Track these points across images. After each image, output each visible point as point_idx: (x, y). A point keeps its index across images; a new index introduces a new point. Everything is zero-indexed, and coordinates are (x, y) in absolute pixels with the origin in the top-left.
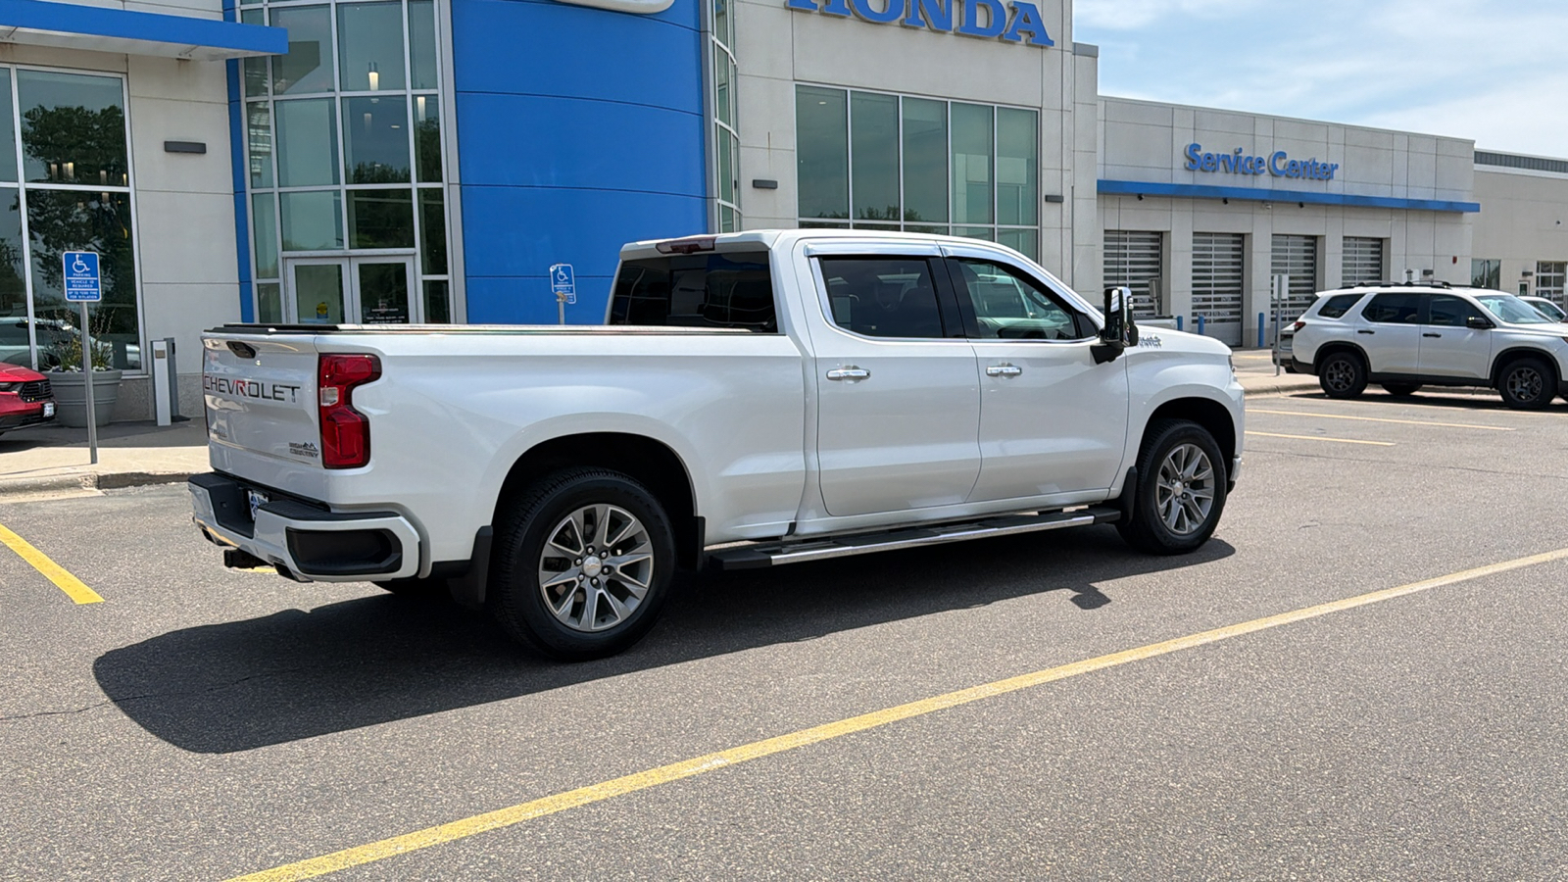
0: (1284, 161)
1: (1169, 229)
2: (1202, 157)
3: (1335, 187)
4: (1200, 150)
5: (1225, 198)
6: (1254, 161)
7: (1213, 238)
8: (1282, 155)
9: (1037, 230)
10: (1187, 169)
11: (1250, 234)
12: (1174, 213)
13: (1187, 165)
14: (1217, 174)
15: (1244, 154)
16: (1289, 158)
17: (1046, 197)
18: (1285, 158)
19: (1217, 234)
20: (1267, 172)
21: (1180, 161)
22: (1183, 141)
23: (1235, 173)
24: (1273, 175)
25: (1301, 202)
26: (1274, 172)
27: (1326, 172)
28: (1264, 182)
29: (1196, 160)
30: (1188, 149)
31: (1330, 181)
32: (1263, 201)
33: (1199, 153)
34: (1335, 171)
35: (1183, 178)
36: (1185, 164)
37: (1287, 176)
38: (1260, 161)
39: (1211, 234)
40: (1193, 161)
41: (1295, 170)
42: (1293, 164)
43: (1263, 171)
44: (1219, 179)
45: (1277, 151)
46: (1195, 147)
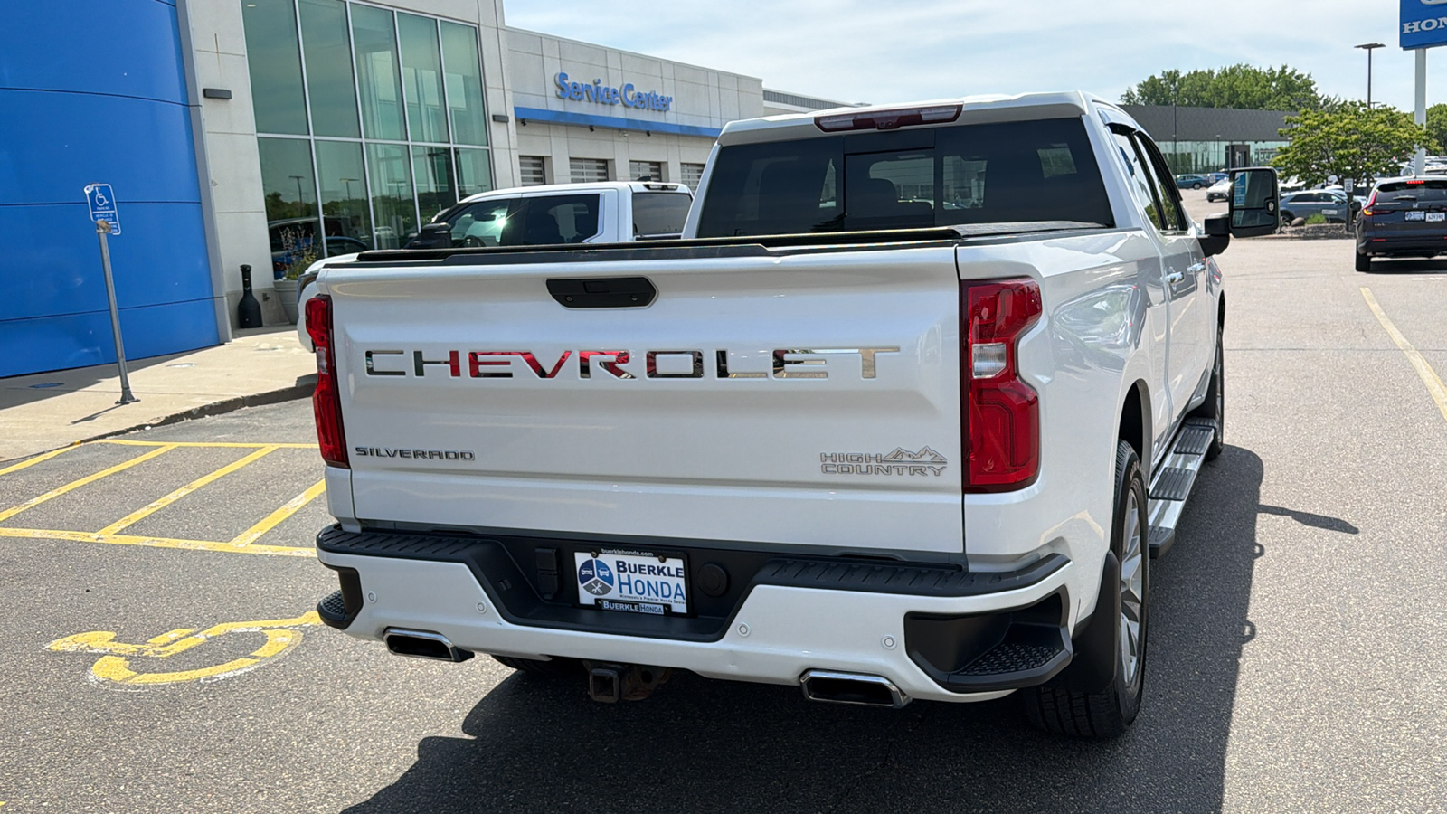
0: (632, 93)
1: (549, 155)
2: (570, 85)
3: (671, 118)
4: (567, 79)
5: (592, 126)
6: (610, 92)
7: (584, 163)
8: (630, 87)
9: (488, 151)
10: (558, 96)
11: (613, 160)
12: (552, 139)
13: (559, 93)
14: (582, 102)
15: (602, 85)
16: (636, 90)
17: (494, 116)
18: (633, 90)
19: (586, 159)
20: (620, 103)
21: (552, 90)
22: (553, 70)
23: (597, 103)
24: (625, 106)
25: (648, 131)
26: (626, 102)
27: (662, 104)
28: (619, 112)
29: (566, 90)
30: (557, 79)
31: (667, 113)
32: (620, 130)
33: (566, 82)
34: (671, 104)
35: (556, 106)
36: (556, 92)
37: (636, 107)
38: (615, 92)
39: (582, 160)
40: (562, 89)
41: (643, 101)
42: (640, 96)
43: (617, 102)
44: (583, 108)
45: (626, 83)
46: (563, 76)
